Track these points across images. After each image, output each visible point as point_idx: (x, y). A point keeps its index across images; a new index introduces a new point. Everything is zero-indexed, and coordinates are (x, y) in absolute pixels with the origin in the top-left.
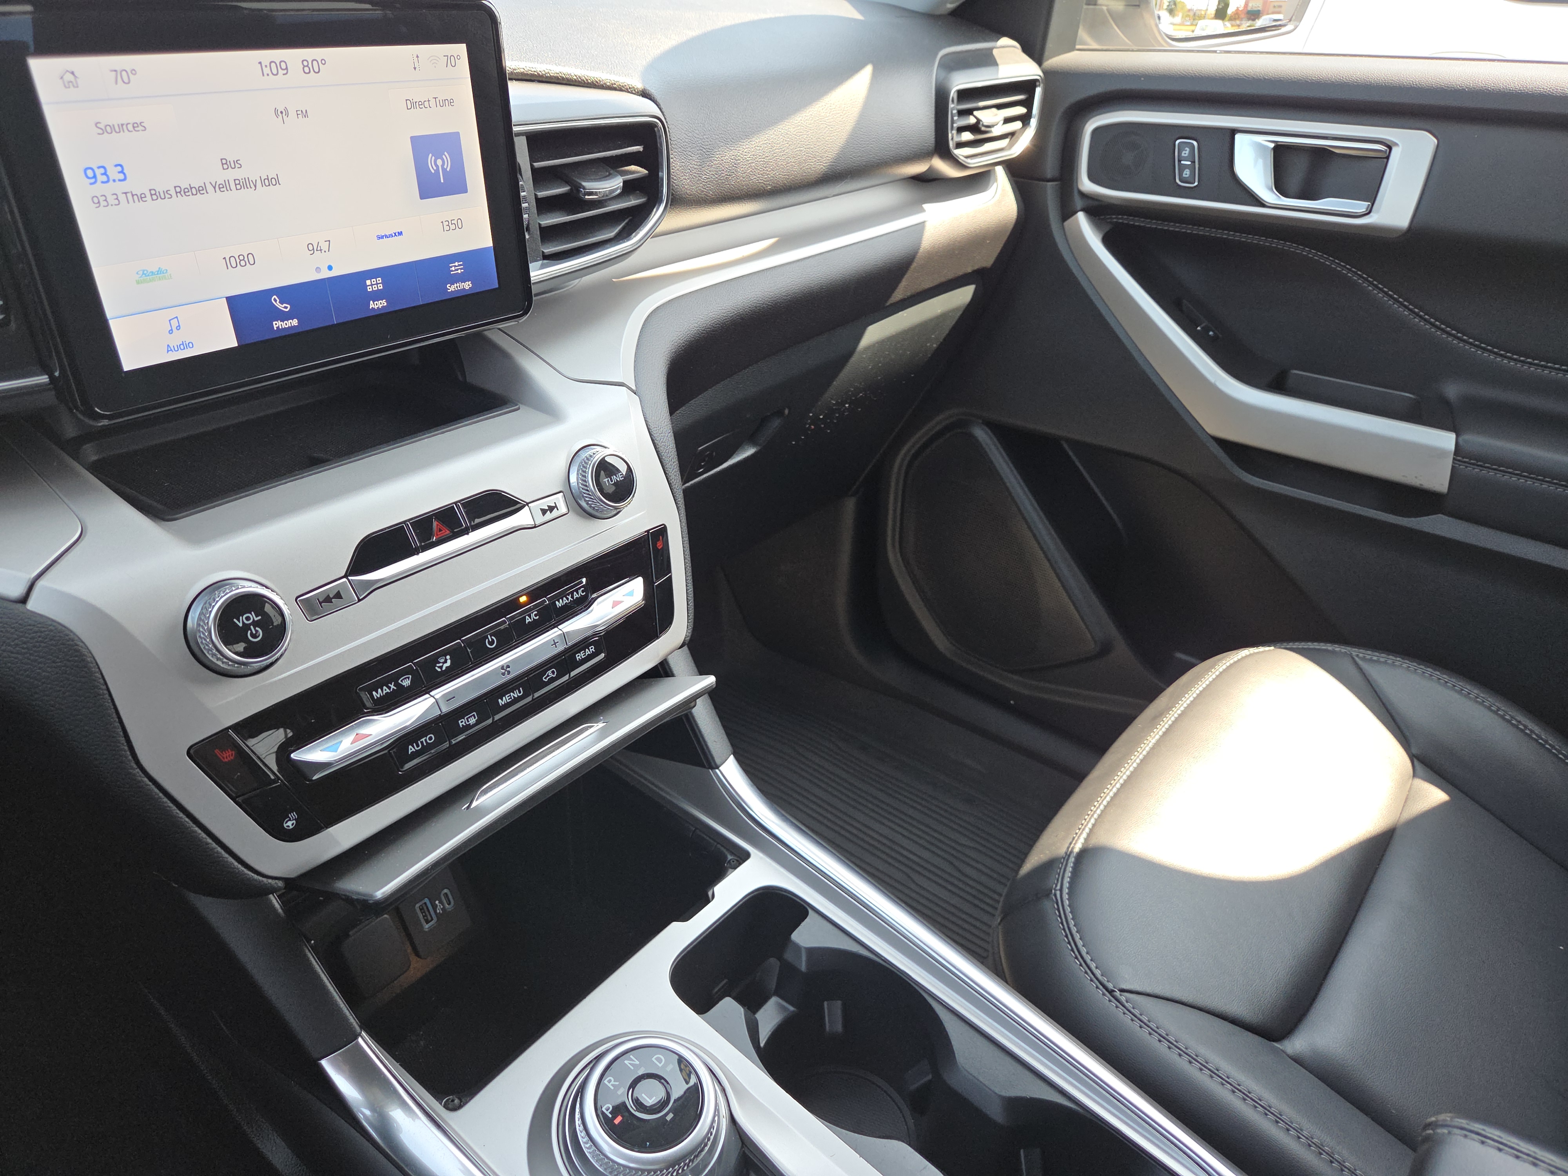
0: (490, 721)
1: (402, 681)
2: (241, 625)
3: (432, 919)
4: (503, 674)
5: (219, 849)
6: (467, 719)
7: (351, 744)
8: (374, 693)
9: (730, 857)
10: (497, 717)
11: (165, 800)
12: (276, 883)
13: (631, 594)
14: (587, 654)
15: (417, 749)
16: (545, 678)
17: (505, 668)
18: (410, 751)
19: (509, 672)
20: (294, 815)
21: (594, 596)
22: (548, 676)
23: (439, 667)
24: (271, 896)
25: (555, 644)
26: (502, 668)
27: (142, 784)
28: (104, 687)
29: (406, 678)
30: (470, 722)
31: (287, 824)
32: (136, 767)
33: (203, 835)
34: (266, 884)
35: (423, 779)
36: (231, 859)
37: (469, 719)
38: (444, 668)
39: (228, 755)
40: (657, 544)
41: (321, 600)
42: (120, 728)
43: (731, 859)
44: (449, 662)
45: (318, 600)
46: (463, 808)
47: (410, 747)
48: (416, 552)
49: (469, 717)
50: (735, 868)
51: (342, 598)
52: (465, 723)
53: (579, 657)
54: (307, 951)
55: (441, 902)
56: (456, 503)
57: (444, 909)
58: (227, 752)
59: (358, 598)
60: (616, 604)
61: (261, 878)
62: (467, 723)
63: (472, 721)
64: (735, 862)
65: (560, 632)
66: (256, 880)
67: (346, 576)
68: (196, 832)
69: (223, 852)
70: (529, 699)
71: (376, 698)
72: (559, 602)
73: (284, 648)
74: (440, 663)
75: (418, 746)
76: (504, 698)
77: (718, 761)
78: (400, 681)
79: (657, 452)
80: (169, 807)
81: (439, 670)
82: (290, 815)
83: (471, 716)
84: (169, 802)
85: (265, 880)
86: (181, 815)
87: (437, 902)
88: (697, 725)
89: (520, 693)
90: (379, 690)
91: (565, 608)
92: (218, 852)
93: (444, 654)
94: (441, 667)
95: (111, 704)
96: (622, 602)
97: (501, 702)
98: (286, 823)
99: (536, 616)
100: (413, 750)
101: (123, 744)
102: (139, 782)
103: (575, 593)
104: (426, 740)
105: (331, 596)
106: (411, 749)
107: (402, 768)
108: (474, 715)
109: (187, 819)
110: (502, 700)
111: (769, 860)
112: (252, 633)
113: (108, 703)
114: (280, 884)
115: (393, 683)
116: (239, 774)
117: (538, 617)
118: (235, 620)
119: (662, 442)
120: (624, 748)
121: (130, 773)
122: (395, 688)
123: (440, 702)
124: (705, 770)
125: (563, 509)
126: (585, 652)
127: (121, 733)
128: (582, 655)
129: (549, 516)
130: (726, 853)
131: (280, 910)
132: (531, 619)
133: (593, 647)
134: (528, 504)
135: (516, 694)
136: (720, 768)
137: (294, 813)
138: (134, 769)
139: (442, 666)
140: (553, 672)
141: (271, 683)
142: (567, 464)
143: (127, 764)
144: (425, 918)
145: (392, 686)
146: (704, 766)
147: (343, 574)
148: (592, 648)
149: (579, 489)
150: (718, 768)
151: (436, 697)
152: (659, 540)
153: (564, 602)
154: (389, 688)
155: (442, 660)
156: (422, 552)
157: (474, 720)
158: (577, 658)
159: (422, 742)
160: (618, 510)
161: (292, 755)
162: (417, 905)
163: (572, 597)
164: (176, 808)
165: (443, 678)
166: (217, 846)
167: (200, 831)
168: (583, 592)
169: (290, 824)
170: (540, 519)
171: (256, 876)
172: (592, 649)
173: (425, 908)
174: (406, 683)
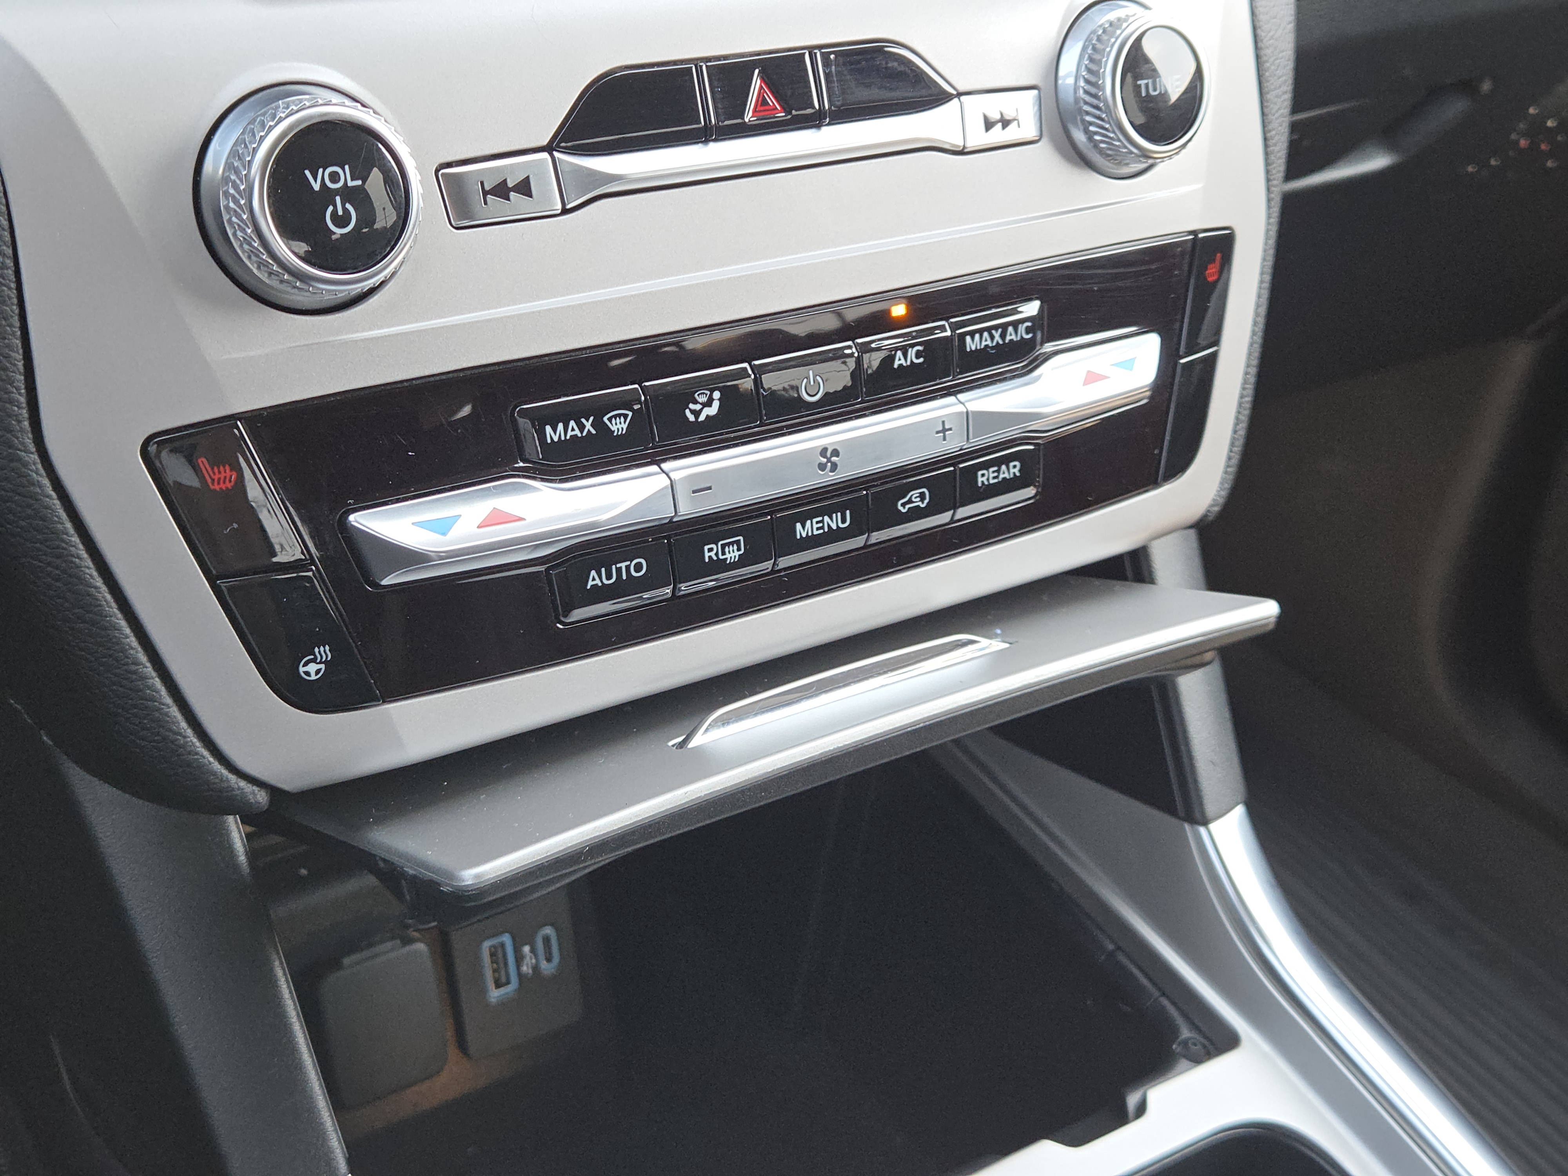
0: (768, 565)
1: (610, 419)
2: (316, 187)
3: (508, 982)
4: (822, 467)
5: (158, 683)
6: (723, 546)
7: (479, 527)
8: (548, 429)
9: (1186, 1033)
10: (785, 562)
11: (75, 539)
12: (253, 793)
13: (1128, 364)
14: (1002, 476)
15: (606, 582)
16: (903, 505)
17: (829, 454)
18: (590, 583)
19: (834, 467)
20: (324, 652)
21: (1049, 347)
22: (910, 501)
23: (692, 411)
24: (230, 819)
25: (944, 430)
26: (823, 452)
27: (38, 490)
28: (9, 251)
29: (619, 415)
30: (728, 556)
31: (306, 669)
32: (34, 450)
33: (133, 641)
34: (233, 790)
35: (600, 654)
36: (174, 711)
37: (727, 549)
38: (702, 418)
39: (222, 476)
40: (1206, 269)
41: (487, 188)
42: (21, 351)
43: (1189, 1039)
44: (716, 405)
45: (482, 183)
46: (671, 743)
47: (593, 573)
48: (705, 135)
49: (728, 544)
50: (1198, 1060)
51: (531, 196)
52: (717, 554)
53: (984, 479)
54: (277, 963)
55: (533, 951)
56: (811, 49)
57: (536, 968)
58: (221, 468)
59: (563, 204)
60: (1092, 378)
61: (225, 772)
62: (721, 557)
63: (732, 554)
64: (1199, 1047)
65: (960, 408)
66: (214, 774)
67: (549, 148)
68: (119, 630)
69: (163, 692)
70: (858, 542)
71: (549, 441)
72: (973, 339)
73: (391, 268)
74: (696, 402)
75: (609, 577)
76: (809, 522)
77: (1210, 808)
78: (605, 419)
79: (1258, 57)
80: (79, 557)
81: (692, 418)
82: (316, 650)
83: (732, 543)
84: (81, 546)
85: (232, 778)
86: (99, 582)
87: (526, 949)
88: (1180, 712)
89: (844, 521)
90: (560, 426)
91: (984, 358)
92: (152, 688)
93: (709, 384)
94: (697, 414)
95: (13, 294)
96: (1106, 377)
97: (800, 531)
98: (305, 665)
99: (917, 357)
100: (598, 582)
101: (18, 389)
102: (32, 483)
103: (1010, 329)
104: (628, 567)
105: (510, 184)
106: (594, 580)
107: (566, 616)
108: (738, 542)
109: (109, 597)
110: (804, 527)
111: (1283, 1065)
112: (334, 213)
113: (10, 288)
114: (261, 797)
115: (592, 418)
116: (235, 526)
117: (921, 360)
118: (307, 172)
119: (1272, 38)
120: (991, 728)
121: (20, 460)
122: (594, 432)
123: (679, 489)
124: (1173, 821)
125: (1027, 129)
126: (998, 471)
127: (20, 364)
128: (992, 475)
129: (998, 135)
130: (1180, 1021)
131: (242, 858)
132: (906, 359)
133: (1017, 463)
134: (960, 94)
135: (834, 522)
136: (1212, 826)
137: (327, 648)
138: (27, 451)
139: (701, 410)
140: (922, 496)
141: (346, 343)
142: (1059, 33)
143: (17, 438)
144: (497, 975)
145: (588, 425)
146: (1171, 811)
147: (545, 142)
148: (1015, 467)
149: (1075, 92)
150: (1205, 823)
151: (672, 475)
152: (1214, 261)
153: (984, 343)
154: (582, 427)
155: (703, 399)
156: (715, 140)
157: (737, 554)
158: (980, 479)
159: (619, 570)
160: (1150, 161)
161: (352, 518)
162: (487, 944)
163: (1003, 336)
164: (91, 565)
165: (693, 440)
166: (154, 674)
167: (128, 631)
168: (1028, 330)
169: (312, 670)
170: (978, 137)
171: (216, 766)
172: (1014, 469)
173: (500, 955)
174: (619, 426)
